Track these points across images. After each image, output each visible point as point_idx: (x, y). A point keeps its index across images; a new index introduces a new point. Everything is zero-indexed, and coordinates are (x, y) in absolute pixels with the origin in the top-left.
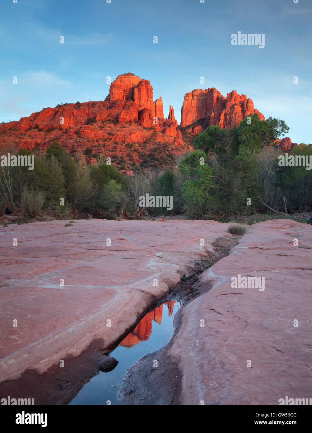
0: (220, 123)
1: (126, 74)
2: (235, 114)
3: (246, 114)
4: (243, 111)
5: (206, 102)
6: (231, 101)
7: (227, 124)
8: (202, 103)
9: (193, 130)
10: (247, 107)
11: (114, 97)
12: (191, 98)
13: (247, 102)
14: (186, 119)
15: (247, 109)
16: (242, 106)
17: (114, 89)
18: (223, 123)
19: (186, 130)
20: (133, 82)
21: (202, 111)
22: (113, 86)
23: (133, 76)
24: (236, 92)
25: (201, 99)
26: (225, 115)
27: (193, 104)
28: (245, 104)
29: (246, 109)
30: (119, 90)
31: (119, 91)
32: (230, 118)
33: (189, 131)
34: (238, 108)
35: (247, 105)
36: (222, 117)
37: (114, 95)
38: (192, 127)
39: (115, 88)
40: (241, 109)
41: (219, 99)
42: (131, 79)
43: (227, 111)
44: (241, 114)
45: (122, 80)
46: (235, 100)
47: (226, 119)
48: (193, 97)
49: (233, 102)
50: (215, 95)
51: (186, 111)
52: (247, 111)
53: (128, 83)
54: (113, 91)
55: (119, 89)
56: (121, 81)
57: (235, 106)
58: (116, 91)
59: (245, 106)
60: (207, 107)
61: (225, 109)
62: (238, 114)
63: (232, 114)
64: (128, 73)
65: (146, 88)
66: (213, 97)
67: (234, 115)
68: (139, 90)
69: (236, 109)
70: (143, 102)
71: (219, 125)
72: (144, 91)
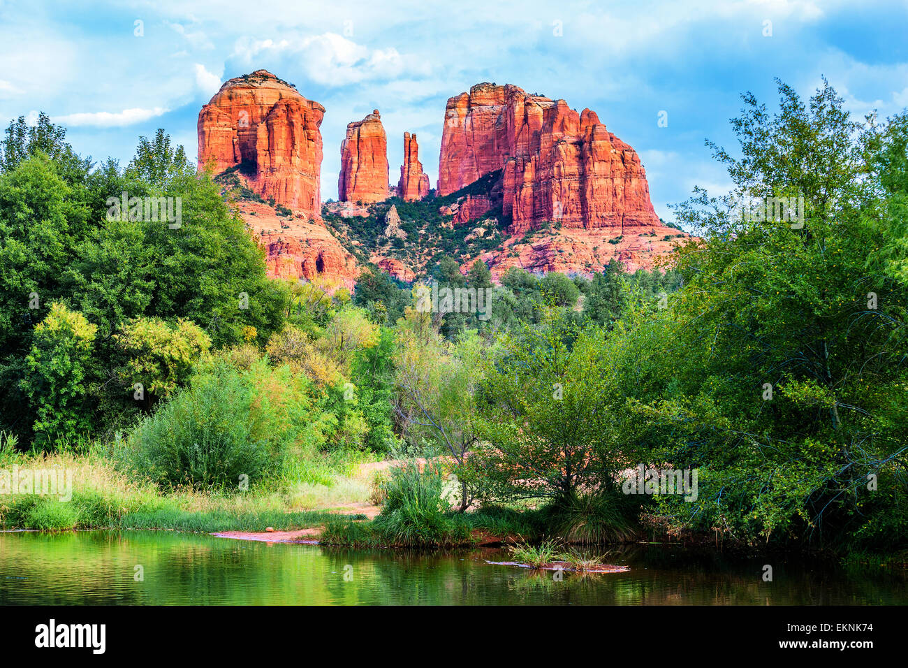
0: (523, 193)
1: (245, 77)
3: (587, 167)
4: (582, 159)
5: (505, 123)
6: (551, 131)
7: (539, 192)
8: (495, 125)
9: (461, 209)
10: (591, 149)
11: (207, 143)
12: (465, 111)
13: (592, 135)
14: (450, 173)
15: (591, 153)
16: (579, 144)
17: (207, 123)
18: (530, 190)
19: (444, 208)
20: (261, 101)
21: (496, 148)
22: (205, 116)
23: (265, 84)
24: (565, 105)
25: (493, 114)
26: (537, 169)
27: (468, 130)
29: (589, 154)
31: (220, 129)
32: (546, 177)
33: (449, 213)
34: (568, 150)
35: (590, 143)
36: (529, 175)
37: (207, 140)
38: (461, 198)
39: (211, 119)
41: (530, 121)
42: (258, 93)
43: (542, 156)
44: (574, 168)
45: (234, 95)
46: (562, 127)
47: (537, 183)
48: (469, 107)
49: (557, 134)
50: (517, 109)
51: (451, 149)
52: (591, 159)
53: (248, 102)
54: (205, 129)
55: (223, 122)
56: (230, 98)
57: (560, 145)
58: (212, 129)
59: (586, 145)
60: (505, 137)
61: (539, 150)
62: (567, 167)
63: (552, 167)
64: (254, 73)
65: (286, 122)
66: (514, 115)
67: (557, 169)
68: (270, 130)
69: (563, 154)
70: (279, 159)
71: (522, 197)
72: (281, 132)
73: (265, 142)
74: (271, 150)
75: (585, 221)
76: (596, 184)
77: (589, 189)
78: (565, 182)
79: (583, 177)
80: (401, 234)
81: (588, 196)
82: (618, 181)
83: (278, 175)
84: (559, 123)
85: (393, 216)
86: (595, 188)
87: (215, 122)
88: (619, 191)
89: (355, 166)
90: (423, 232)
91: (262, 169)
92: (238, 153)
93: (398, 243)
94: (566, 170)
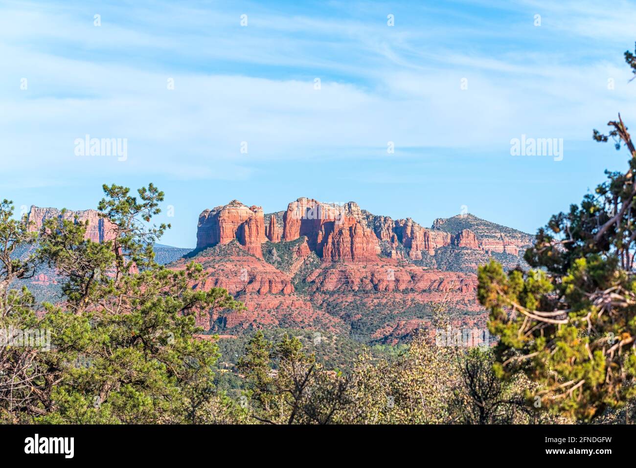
0: (328, 246)
2: (343, 239)
3: (354, 239)
4: (352, 236)
7: (334, 247)
9: (298, 249)
10: (355, 233)
13: (355, 227)
14: (290, 233)
16: (351, 229)
17: (223, 224)
18: (330, 246)
19: (291, 248)
20: (242, 215)
23: (241, 208)
26: (333, 238)
28: (353, 229)
29: (354, 234)
31: (229, 226)
32: (338, 242)
33: (294, 250)
34: (346, 233)
35: (355, 231)
36: (330, 240)
38: (297, 245)
40: (349, 233)
42: (239, 211)
43: (335, 233)
44: (349, 239)
45: (230, 212)
47: (333, 243)
49: (341, 225)
51: (291, 223)
52: (355, 237)
53: (236, 215)
55: (229, 223)
57: (343, 231)
58: (226, 226)
61: (334, 231)
63: (340, 238)
65: (255, 226)
67: (341, 239)
68: (250, 227)
69: (344, 234)
70: (253, 239)
71: (327, 248)
72: (254, 229)
73: (248, 232)
74: (250, 236)
75: (353, 258)
76: (357, 246)
77: (354, 247)
78: (345, 244)
79: (352, 244)
80: (279, 259)
81: (354, 250)
82: (365, 245)
83: (253, 245)
85: (274, 251)
87: (227, 224)
88: (365, 248)
90: (286, 258)
91: (247, 241)
92: (235, 235)
93: (279, 263)
94: (345, 240)
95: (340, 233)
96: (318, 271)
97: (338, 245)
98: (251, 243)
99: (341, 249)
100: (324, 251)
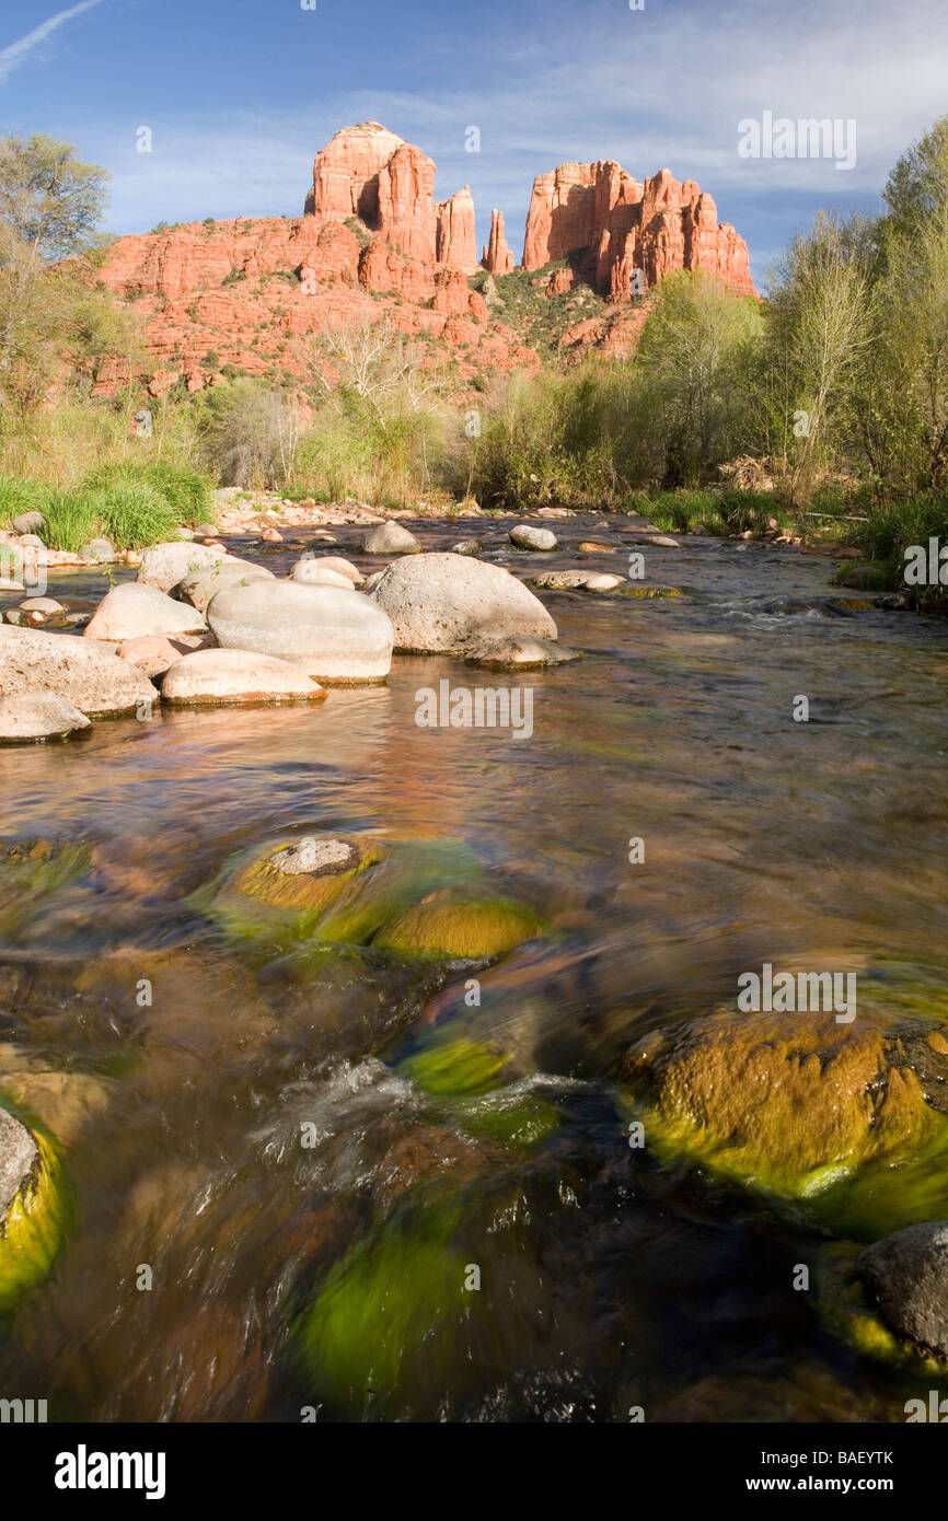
0: (623, 263)
1: (360, 126)
2: (663, 237)
3: (693, 237)
4: (687, 230)
5: (593, 202)
6: (654, 202)
7: (641, 262)
8: (580, 203)
9: (551, 281)
10: (697, 220)
11: (324, 191)
12: (552, 189)
13: (699, 205)
14: (536, 250)
15: (697, 223)
16: (685, 213)
17: (323, 169)
18: (631, 261)
19: (534, 281)
20: (378, 150)
21: (581, 227)
22: (322, 162)
25: (579, 193)
26: (638, 241)
27: (555, 208)
28: (693, 209)
29: (695, 224)
30: (338, 173)
31: (338, 176)
32: (649, 247)
33: (542, 285)
34: (673, 222)
35: (696, 213)
36: (630, 246)
37: (325, 187)
38: (550, 273)
39: (329, 165)
40: (680, 223)
41: (626, 194)
43: (644, 226)
44: (679, 238)
45: (348, 144)
46: (665, 199)
47: (638, 253)
48: (556, 185)
49: (660, 204)
50: (613, 182)
51: (537, 226)
52: (697, 229)
53: (364, 151)
54: (322, 175)
55: (339, 170)
56: (345, 147)
57: (664, 216)
58: (330, 175)
59: (692, 215)
60: (593, 214)
61: (640, 222)
62: (672, 237)
63: (656, 237)
65: (410, 169)
66: (609, 185)
67: (660, 239)
68: (393, 175)
69: (668, 224)
70: (402, 208)
71: (622, 268)
72: (405, 178)
73: (388, 188)
74: (394, 199)
76: (701, 253)
77: (694, 259)
78: (670, 252)
79: (688, 249)
81: (693, 265)
82: (722, 252)
83: (403, 225)
84: (662, 194)
85: (490, 284)
86: (700, 258)
87: (332, 168)
88: (722, 261)
89: (448, 239)
90: (519, 301)
91: (385, 217)
92: (356, 205)
93: (499, 311)
94: (670, 240)
95: (658, 223)
96: (595, 322)
97: (652, 255)
98: (395, 219)
99: (658, 267)
100: (614, 275)
